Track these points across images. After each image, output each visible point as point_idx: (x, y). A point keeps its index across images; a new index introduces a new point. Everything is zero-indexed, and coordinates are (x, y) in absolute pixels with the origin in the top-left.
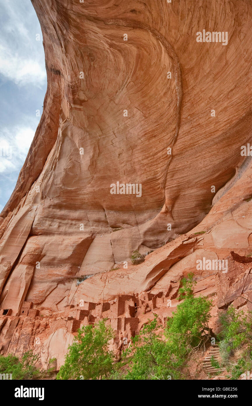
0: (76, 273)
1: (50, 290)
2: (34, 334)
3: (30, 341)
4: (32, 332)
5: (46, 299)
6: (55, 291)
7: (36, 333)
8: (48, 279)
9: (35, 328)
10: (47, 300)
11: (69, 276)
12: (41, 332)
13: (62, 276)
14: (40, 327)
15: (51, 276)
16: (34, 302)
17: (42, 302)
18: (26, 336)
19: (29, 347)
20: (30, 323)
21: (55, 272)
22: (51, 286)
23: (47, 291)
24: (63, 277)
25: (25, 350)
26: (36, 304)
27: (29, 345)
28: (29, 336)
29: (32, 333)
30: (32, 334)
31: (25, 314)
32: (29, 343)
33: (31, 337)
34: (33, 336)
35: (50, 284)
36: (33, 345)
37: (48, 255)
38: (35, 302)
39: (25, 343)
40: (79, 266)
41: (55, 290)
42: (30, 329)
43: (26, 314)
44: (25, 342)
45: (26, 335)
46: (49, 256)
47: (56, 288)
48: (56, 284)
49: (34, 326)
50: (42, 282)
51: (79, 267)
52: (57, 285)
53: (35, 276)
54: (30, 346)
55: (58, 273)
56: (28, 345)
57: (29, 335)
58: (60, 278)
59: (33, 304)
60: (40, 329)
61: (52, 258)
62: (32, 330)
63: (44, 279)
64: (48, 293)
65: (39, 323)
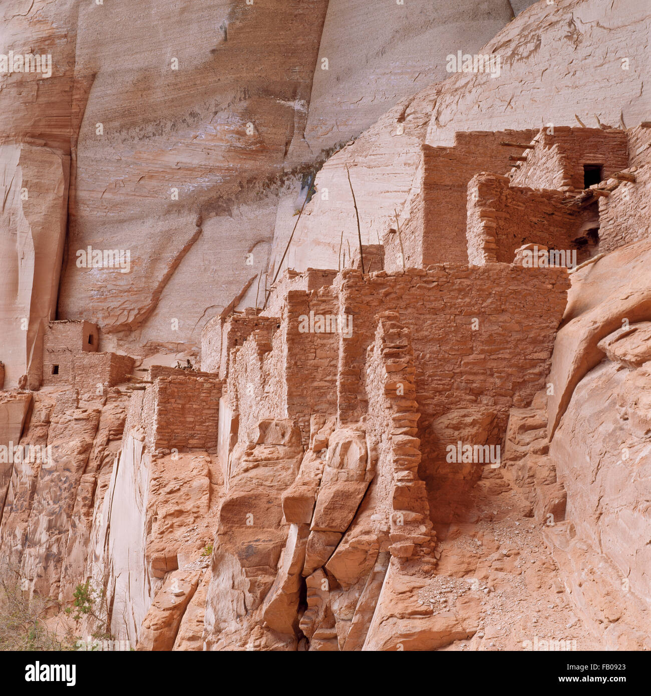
0: (288, 144)
1: (171, 254)
2: (93, 464)
3: (73, 497)
4: (82, 457)
5: (162, 304)
6: (194, 260)
7: (107, 460)
8: (148, 201)
9: (101, 438)
10: (164, 308)
11: (249, 165)
13: (211, 170)
15: (154, 183)
16: (102, 324)
17: (145, 318)
18: (56, 474)
19: (74, 526)
20: (75, 416)
21: (172, 159)
22: (168, 236)
23: (155, 259)
24: (217, 178)
25: (54, 539)
26: (115, 330)
27: (69, 516)
28: (67, 473)
29: (87, 462)
30: (84, 467)
32: (71, 507)
33: (78, 481)
34: (89, 477)
35: (162, 226)
36: (88, 515)
37: (107, 67)
38: (106, 322)
39: (52, 506)
40: (294, 97)
41: (194, 249)
42: (79, 443)
44: (55, 503)
45: (56, 470)
46: (113, 74)
47: (199, 242)
48: (193, 218)
49: (96, 429)
50: (122, 222)
51: (297, 105)
52: (200, 224)
53: (82, 194)
54: (77, 522)
55: (185, 158)
56: (64, 517)
57: (68, 470)
58: (205, 182)
59: (98, 329)
61: (130, 78)
62: (86, 449)
63: (126, 203)
64: (162, 270)
65: (122, 416)
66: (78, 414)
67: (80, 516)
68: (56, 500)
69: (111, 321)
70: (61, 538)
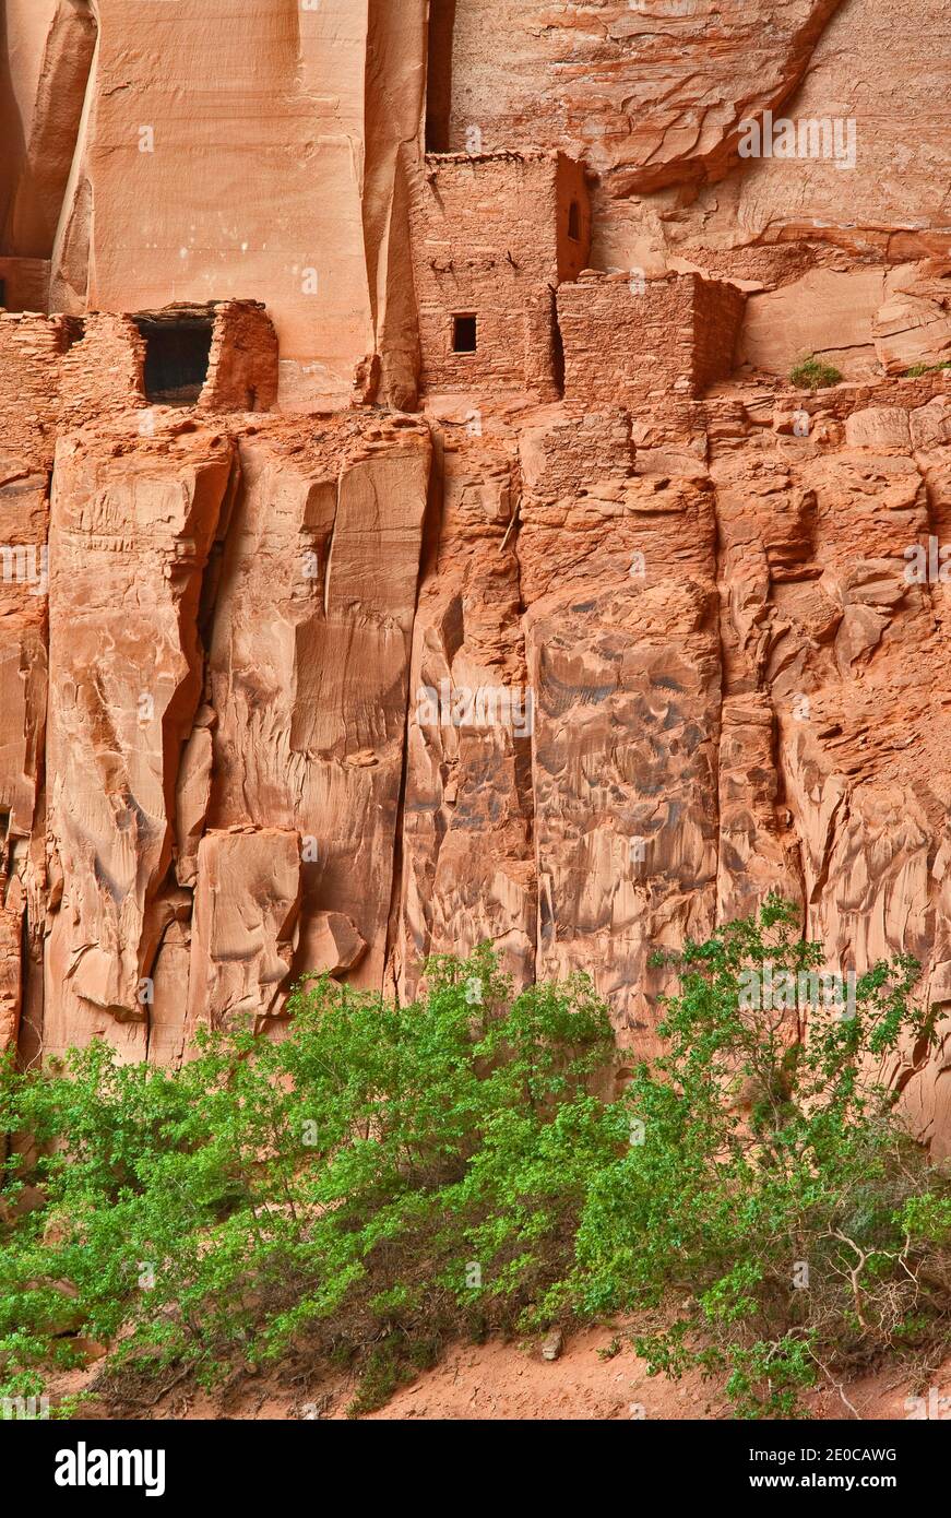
2: (745, 663)
3: (709, 770)
4: (707, 640)
7: (785, 649)
9: (742, 577)
12: (857, 632)
14: (826, 554)
16: (600, 160)
18: (623, 700)
19: (734, 863)
20: (634, 500)
25: (668, 906)
26: (649, 184)
27: (711, 834)
28: (669, 696)
29: (721, 657)
31: (502, 361)
32: (710, 804)
33: (714, 721)
34: (746, 703)
36: (779, 826)
38: (620, 153)
39: (636, 803)
42: (669, 593)
43: (530, 355)
44: (643, 790)
45: (620, 686)
49: (716, 544)
54: (744, 851)
56: (694, 836)
57: (669, 683)
59: (592, 182)
60: (830, 585)
62: (709, 612)
65: (795, 498)
66: (640, 495)
67: (752, 832)
68: (650, 780)
69: (637, 152)
70: (691, 904)
